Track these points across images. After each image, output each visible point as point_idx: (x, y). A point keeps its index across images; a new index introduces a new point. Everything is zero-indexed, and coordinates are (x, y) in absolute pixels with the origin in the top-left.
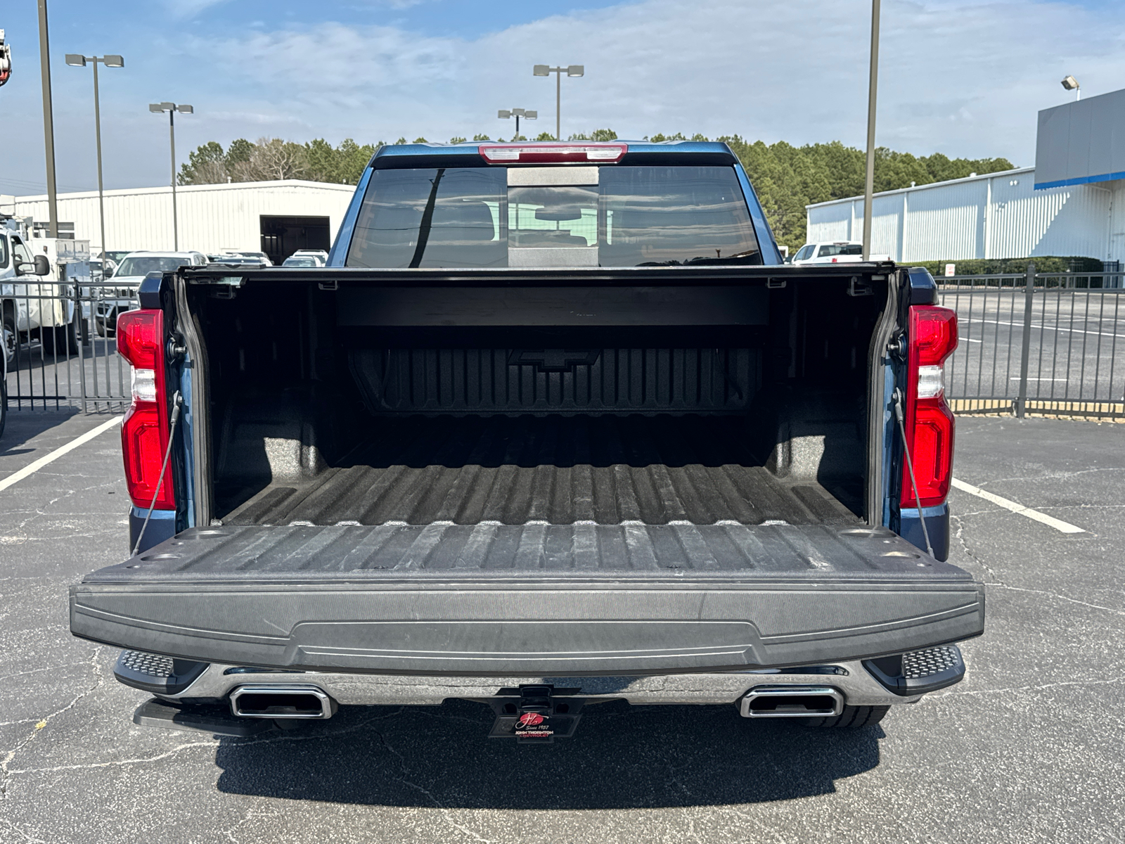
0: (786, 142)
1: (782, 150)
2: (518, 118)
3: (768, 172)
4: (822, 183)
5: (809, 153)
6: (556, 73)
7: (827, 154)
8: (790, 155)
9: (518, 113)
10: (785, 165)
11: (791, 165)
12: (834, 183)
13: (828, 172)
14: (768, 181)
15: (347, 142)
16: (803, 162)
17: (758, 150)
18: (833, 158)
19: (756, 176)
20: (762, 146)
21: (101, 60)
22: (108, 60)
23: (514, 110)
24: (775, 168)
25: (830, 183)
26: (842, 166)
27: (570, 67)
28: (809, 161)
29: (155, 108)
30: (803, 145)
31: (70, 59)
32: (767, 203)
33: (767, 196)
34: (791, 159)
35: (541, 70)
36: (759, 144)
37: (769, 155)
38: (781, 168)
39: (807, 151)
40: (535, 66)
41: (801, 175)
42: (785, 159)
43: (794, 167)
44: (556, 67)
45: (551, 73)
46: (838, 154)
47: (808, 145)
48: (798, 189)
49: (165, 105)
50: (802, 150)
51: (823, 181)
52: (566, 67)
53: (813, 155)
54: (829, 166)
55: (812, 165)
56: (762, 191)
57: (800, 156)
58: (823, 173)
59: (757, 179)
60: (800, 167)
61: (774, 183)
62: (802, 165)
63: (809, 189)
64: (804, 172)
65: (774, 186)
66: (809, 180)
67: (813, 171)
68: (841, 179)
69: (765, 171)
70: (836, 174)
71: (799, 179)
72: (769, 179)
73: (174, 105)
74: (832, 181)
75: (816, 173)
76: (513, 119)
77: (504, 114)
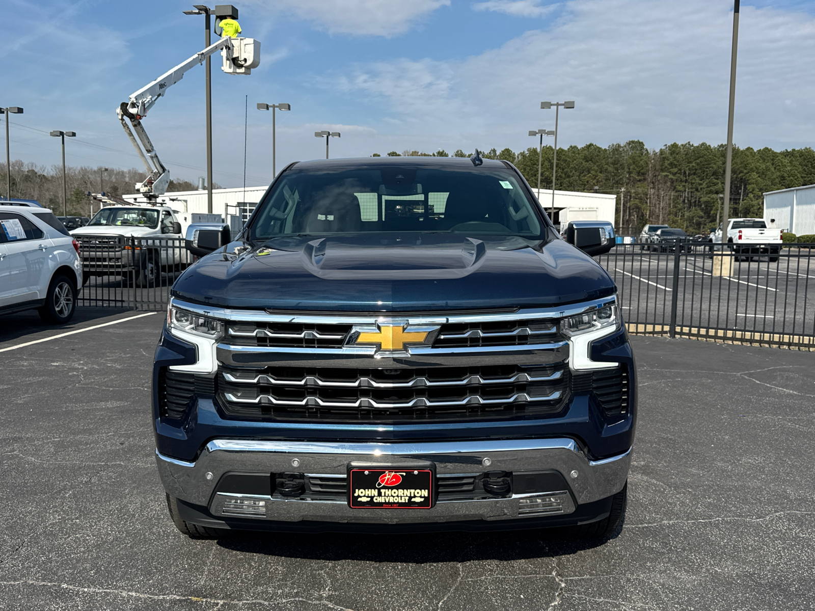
0: (769, 148)
1: (766, 154)
2: (541, 136)
3: (755, 168)
4: (796, 177)
5: (788, 155)
6: (555, 107)
7: (800, 157)
8: (772, 157)
9: (542, 132)
10: (768, 164)
11: (773, 164)
12: (805, 177)
13: (801, 170)
14: (755, 175)
15: (458, 152)
16: (782, 162)
17: (749, 154)
18: (805, 159)
19: (745, 171)
20: (751, 151)
21: (277, 107)
22: (281, 106)
23: (539, 130)
24: (760, 166)
25: (802, 177)
26: (811, 165)
27: (565, 102)
28: (787, 161)
29: (318, 135)
30: (783, 150)
31: (260, 106)
32: (753, 190)
33: (753, 186)
34: (773, 160)
35: (546, 105)
36: (748, 149)
37: (756, 157)
38: (764, 166)
39: (786, 154)
40: (542, 103)
41: (780, 171)
42: (768, 160)
43: (774, 166)
44: (556, 103)
45: (552, 107)
46: (808, 157)
47: (786, 150)
48: (777, 180)
49: (323, 133)
50: (782, 153)
51: (797, 175)
52: (563, 103)
53: (790, 157)
54: (801, 165)
55: (789, 164)
56: (750, 181)
57: (780, 158)
58: (797, 170)
59: (747, 173)
60: (779, 166)
61: (759, 177)
62: (780, 164)
63: (786, 181)
64: (782, 169)
65: (759, 178)
66: (785, 175)
67: (789, 168)
68: (811, 174)
69: (752, 168)
70: (807, 171)
71: (778, 174)
72: (755, 173)
73: (329, 133)
74: (803, 175)
75: (791, 170)
76: (538, 136)
77: (533, 134)
